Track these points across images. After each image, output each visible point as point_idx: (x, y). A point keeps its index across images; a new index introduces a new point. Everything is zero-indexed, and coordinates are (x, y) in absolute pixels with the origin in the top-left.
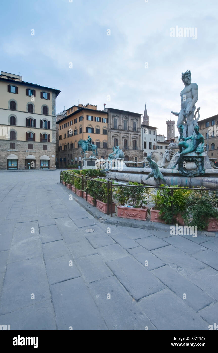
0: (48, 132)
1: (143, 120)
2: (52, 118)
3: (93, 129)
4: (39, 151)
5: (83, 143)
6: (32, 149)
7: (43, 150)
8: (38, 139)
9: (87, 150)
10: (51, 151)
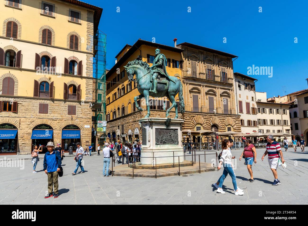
0: (77, 81)
2: (86, 57)
4: (61, 118)
6: (47, 113)
7: (68, 115)
8: (59, 93)
10: (84, 117)
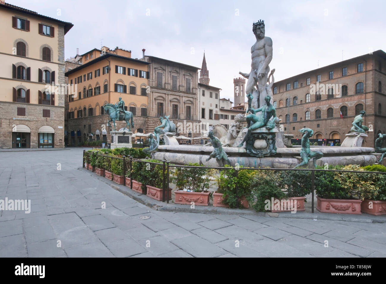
1: (200, 76)
2: (58, 67)
3: (125, 87)
4: (37, 120)
5: (112, 108)
6: (25, 115)
7: (43, 118)
8: (34, 99)
9: (118, 119)
10: (57, 119)
